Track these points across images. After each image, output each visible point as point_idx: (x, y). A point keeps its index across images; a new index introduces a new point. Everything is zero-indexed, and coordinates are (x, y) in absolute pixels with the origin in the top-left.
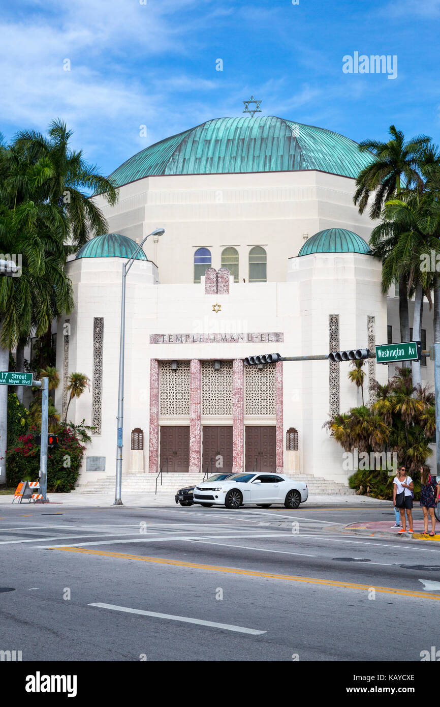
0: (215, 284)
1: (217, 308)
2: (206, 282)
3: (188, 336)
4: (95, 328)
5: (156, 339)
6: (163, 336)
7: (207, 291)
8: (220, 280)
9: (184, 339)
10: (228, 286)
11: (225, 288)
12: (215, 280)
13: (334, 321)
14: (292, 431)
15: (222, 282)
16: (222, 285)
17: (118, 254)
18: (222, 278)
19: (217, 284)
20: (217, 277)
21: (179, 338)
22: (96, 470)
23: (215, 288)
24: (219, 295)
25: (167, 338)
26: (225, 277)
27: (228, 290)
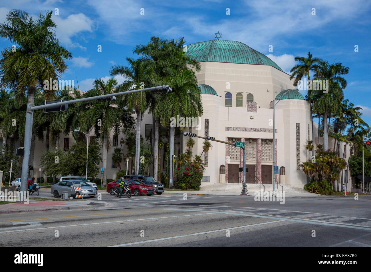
0: (251, 108)
1: (252, 118)
2: (248, 107)
3: (240, 128)
4: (205, 123)
5: (228, 129)
6: (231, 128)
7: (248, 111)
8: (253, 107)
9: (239, 129)
10: (256, 109)
11: (255, 110)
12: (251, 106)
13: (298, 125)
14: (282, 167)
15: (254, 108)
16: (254, 109)
17: (211, 93)
18: (254, 106)
19: (252, 108)
20: (252, 105)
21: (237, 129)
22: (206, 181)
23: (251, 110)
24: (253, 113)
25: (232, 129)
26: (255, 105)
27: (256, 111)
